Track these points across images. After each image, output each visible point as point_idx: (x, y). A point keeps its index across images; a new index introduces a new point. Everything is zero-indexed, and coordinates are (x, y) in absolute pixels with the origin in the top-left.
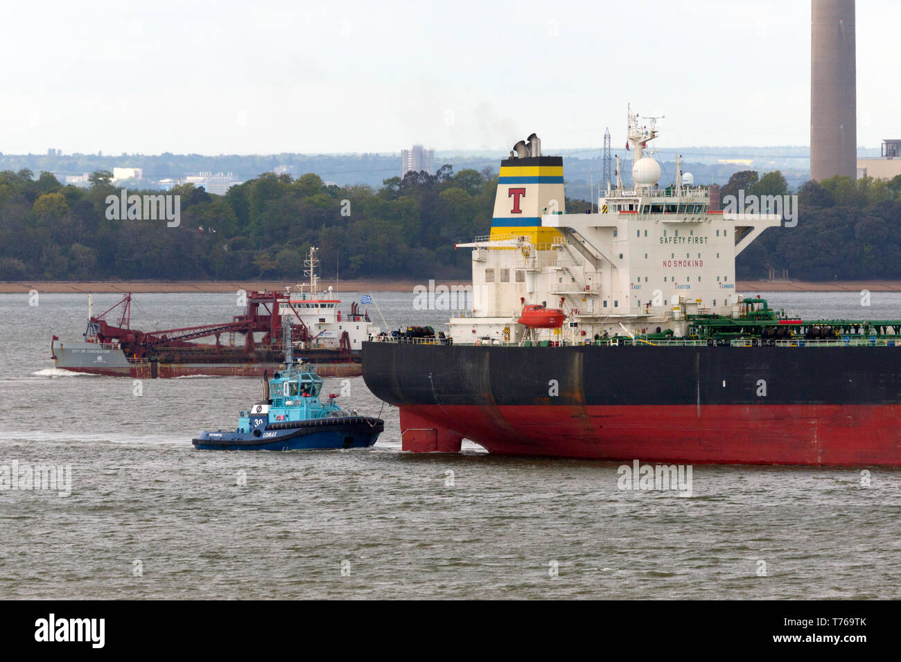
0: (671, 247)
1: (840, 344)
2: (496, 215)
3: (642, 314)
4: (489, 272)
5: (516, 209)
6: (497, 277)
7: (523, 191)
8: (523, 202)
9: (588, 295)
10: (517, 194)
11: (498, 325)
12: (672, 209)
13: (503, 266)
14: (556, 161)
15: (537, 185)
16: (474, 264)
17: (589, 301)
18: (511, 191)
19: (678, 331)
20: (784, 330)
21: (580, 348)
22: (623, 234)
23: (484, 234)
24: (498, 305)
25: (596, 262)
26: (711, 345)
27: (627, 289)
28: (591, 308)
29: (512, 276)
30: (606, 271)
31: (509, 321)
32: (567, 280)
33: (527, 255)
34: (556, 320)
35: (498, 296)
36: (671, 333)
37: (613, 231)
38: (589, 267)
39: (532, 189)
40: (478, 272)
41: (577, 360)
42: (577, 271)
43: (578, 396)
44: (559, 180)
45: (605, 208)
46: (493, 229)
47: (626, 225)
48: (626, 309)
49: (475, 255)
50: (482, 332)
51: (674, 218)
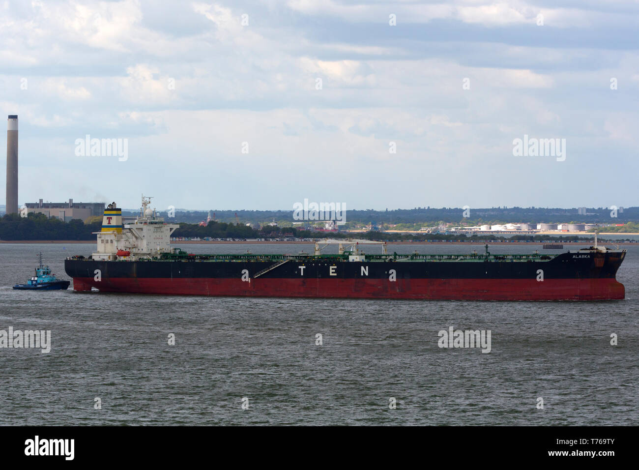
0: (155, 234)
1: (211, 261)
2: (103, 224)
3: (150, 252)
4: (102, 241)
5: (109, 223)
6: (105, 242)
7: (111, 218)
8: (111, 221)
9: (134, 247)
10: (109, 219)
11: (107, 255)
12: (156, 223)
13: (107, 239)
14: (120, 210)
15: (115, 217)
16: (98, 238)
17: (134, 249)
18: (108, 218)
19: (159, 257)
20: (192, 257)
21: (136, 262)
22: (144, 230)
23: (100, 230)
24: (105, 250)
25: (136, 238)
26: (175, 261)
27: (145, 246)
28: (135, 251)
29: (109, 241)
30: (139, 240)
31: (110, 254)
32: (127, 243)
33: (116, 236)
34: (127, 254)
35: (105, 247)
36: (157, 258)
37: (142, 229)
38: (134, 239)
39: (114, 218)
40: (99, 240)
41: (135, 265)
42: (131, 240)
43: (135, 275)
44: (120, 215)
45: (137, 223)
46: (102, 229)
47: (145, 227)
48: (145, 251)
49: (98, 236)
50: (102, 257)
51: (156, 226)
